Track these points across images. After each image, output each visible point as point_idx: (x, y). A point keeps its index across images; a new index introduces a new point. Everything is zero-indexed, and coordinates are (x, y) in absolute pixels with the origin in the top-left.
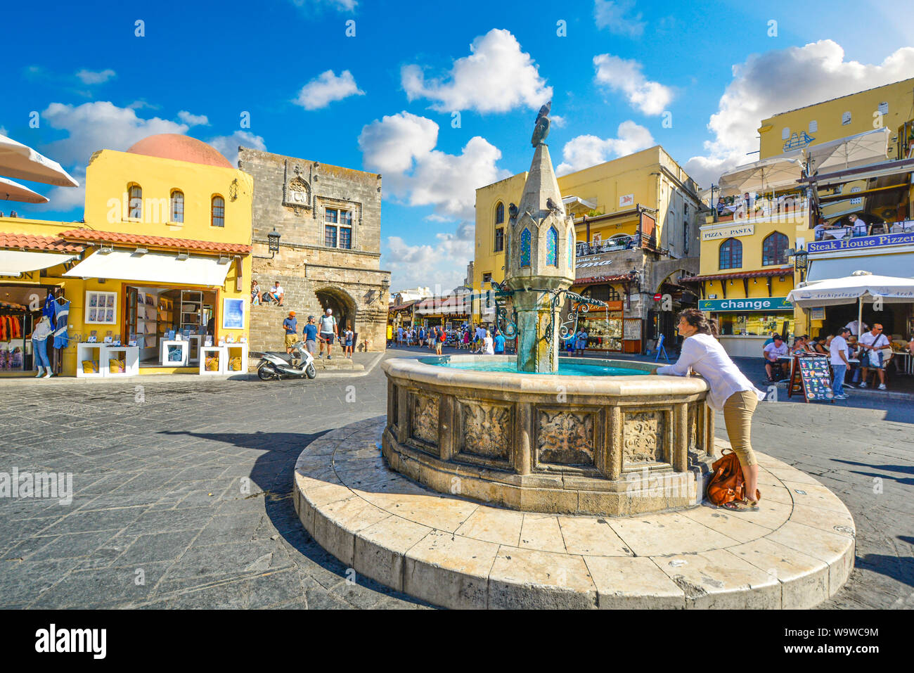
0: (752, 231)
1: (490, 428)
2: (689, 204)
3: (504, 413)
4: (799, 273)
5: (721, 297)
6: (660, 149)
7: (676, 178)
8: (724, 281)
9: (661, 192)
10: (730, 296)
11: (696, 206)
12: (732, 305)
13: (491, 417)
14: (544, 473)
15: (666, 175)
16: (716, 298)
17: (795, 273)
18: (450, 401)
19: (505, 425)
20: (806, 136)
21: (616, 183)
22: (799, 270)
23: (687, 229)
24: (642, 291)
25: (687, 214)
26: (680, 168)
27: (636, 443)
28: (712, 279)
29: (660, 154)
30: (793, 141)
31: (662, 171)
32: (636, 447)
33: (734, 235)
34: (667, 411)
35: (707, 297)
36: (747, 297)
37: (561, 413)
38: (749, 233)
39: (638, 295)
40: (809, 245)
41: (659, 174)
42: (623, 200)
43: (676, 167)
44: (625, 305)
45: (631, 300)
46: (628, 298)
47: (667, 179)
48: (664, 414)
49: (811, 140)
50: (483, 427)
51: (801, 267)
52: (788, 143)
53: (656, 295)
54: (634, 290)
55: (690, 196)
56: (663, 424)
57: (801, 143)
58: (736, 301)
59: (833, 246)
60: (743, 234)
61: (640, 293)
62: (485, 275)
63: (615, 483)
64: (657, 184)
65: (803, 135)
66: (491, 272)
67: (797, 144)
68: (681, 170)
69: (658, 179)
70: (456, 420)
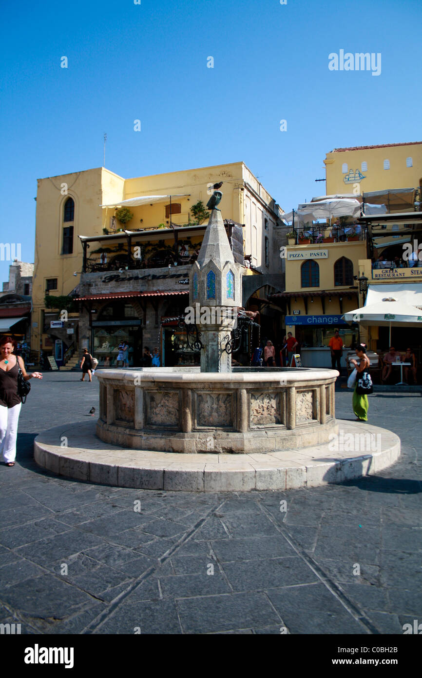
0: (327, 255)
1: (217, 408)
2: (268, 220)
3: (227, 398)
4: (362, 294)
5: (303, 314)
6: (243, 166)
7: (257, 194)
8: (306, 299)
9: (245, 207)
10: (310, 313)
11: (275, 222)
12: (315, 320)
13: (218, 401)
14: (255, 431)
15: (249, 190)
16: (299, 314)
17: (359, 294)
18: (190, 393)
19: (228, 405)
20: (360, 174)
22: (362, 292)
23: (267, 244)
25: (267, 228)
26: (260, 184)
27: (301, 409)
28: (296, 297)
29: (243, 170)
30: (350, 176)
31: (246, 187)
32: (300, 412)
33: (312, 257)
34: (315, 390)
35: (292, 313)
36: (324, 313)
37: (262, 394)
38: (324, 257)
41: (242, 189)
43: (256, 183)
47: (249, 194)
48: (314, 392)
49: (364, 177)
50: (212, 408)
51: (363, 290)
52: (347, 177)
55: (269, 212)
56: (314, 397)
57: (356, 179)
58: (317, 317)
60: (320, 257)
62: (48, 281)
63: (294, 431)
64: (241, 198)
65: (357, 172)
66: (56, 278)
67: (353, 179)
68: (261, 186)
69: (242, 194)
70: (193, 405)
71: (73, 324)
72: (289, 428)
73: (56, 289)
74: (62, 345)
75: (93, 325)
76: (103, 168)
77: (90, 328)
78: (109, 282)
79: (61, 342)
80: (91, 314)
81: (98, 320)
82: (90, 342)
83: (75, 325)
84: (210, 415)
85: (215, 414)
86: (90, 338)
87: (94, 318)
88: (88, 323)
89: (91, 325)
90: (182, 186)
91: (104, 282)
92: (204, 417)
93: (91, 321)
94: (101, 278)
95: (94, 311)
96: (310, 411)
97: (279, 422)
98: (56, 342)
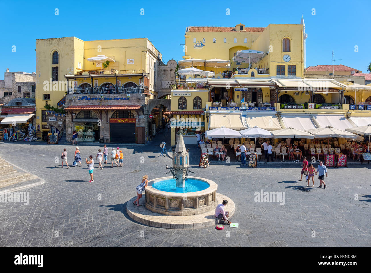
0: (191, 95)
2: (156, 62)
7: (152, 52)
8: (180, 114)
9: (147, 61)
14: (200, 208)
21: (125, 51)
24: (145, 114)
25: (155, 67)
28: (176, 113)
29: (147, 42)
30: (197, 44)
31: (148, 51)
33: (184, 96)
38: (189, 96)
39: (143, 116)
40: (210, 108)
41: (146, 52)
42: (129, 61)
44: (137, 121)
45: (140, 118)
46: (138, 117)
49: (203, 46)
53: (150, 115)
54: (141, 113)
57: (200, 46)
59: (216, 109)
60: (187, 96)
61: (144, 115)
62: (45, 95)
63: (209, 207)
64: (146, 57)
65: (201, 43)
66: (49, 94)
67: (199, 46)
68: (153, 47)
69: (146, 54)
70: (184, 203)
71: (62, 119)
72: (208, 206)
73: (50, 99)
74: (55, 130)
75: (74, 121)
76: (75, 37)
77: (72, 122)
78: (82, 100)
79: (55, 128)
80: (72, 115)
81: (76, 118)
82: (72, 129)
83: (63, 120)
84: (188, 205)
85: (189, 204)
86: (72, 127)
87: (74, 118)
88: (71, 120)
89: (72, 121)
90: (116, 47)
91: (79, 99)
92: (186, 205)
93: (72, 119)
94: (77, 98)
95: (74, 114)
96: (212, 199)
97: (205, 204)
98: (52, 128)
